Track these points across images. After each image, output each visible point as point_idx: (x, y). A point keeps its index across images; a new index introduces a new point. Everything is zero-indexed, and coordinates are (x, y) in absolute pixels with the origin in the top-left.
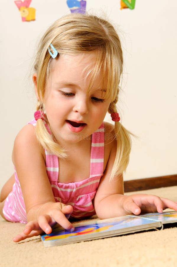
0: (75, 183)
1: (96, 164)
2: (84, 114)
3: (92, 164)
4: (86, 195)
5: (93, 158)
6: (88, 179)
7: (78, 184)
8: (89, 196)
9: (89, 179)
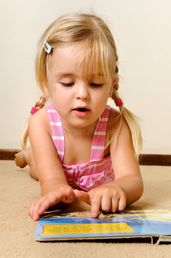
0: (77, 165)
1: (97, 150)
2: (86, 99)
3: (93, 150)
4: (89, 176)
5: (94, 145)
6: (88, 163)
7: (79, 166)
8: (91, 177)
9: (90, 163)
